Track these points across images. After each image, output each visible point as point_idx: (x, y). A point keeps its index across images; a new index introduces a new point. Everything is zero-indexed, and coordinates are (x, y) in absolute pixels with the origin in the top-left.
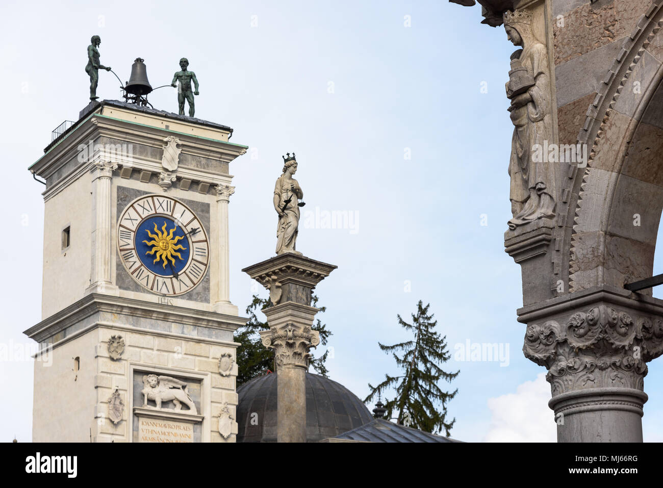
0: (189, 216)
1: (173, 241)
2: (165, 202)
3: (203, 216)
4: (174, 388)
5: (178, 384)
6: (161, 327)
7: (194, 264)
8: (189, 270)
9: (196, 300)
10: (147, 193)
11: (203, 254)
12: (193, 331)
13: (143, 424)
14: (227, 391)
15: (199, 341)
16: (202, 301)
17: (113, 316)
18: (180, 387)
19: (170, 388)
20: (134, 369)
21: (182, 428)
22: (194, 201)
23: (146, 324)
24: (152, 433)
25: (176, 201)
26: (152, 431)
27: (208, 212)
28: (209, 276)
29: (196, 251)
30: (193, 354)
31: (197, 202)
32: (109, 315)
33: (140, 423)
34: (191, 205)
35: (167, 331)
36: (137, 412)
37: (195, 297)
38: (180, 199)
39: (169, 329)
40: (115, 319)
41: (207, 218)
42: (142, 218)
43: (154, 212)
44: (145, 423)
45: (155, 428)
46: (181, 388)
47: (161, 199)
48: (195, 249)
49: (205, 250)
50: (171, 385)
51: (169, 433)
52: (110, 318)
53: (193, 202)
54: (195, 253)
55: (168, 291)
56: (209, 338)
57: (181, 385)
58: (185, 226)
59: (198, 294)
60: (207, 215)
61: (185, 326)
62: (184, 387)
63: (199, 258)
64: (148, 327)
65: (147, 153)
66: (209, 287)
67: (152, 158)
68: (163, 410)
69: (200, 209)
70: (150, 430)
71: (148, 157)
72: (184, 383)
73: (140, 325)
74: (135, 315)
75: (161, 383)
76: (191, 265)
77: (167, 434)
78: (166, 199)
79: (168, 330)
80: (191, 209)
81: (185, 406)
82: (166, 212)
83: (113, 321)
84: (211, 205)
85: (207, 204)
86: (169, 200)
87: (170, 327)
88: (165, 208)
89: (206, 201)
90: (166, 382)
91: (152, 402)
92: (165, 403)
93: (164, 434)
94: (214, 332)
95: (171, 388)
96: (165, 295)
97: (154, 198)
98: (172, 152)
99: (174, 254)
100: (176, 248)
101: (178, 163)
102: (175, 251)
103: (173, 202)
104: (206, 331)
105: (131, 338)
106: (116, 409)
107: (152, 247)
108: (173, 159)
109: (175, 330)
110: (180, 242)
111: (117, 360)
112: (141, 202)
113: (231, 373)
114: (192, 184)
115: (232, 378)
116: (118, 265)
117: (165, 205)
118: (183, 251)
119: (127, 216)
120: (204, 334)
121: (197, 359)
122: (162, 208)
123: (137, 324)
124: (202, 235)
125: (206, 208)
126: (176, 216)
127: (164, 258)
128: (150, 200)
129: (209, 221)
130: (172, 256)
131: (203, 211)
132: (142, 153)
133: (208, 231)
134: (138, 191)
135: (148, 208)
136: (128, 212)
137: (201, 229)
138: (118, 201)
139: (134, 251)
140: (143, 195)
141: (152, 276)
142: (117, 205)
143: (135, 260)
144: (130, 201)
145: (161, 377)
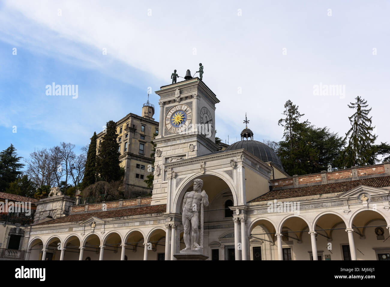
0: (186, 107)
1: (180, 116)
6: (174, 143)
7: (187, 121)
8: (186, 123)
11: (190, 117)
15: (185, 143)
17: (160, 144)
18: (180, 159)
20: (165, 158)
23: (170, 143)
27: (192, 104)
28: (192, 122)
34: (187, 104)
36: (165, 170)
38: (184, 104)
39: (176, 143)
42: (172, 113)
47: (178, 106)
49: (191, 115)
50: (177, 159)
54: (188, 117)
55: (179, 131)
58: (185, 111)
60: (191, 105)
61: (181, 140)
62: (181, 159)
72: (181, 157)
74: (166, 142)
75: (173, 159)
83: (160, 146)
90: (175, 159)
96: (178, 133)
98: (177, 92)
99: (181, 120)
100: (181, 118)
101: (180, 94)
102: (181, 119)
103: (181, 105)
104: (188, 139)
105: (165, 149)
106: (157, 171)
107: (174, 121)
108: (178, 94)
109: (178, 142)
110: (183, 116)
111: (160, 157)
112: (172, 109)
113: (194, 150)
114: (186, 98)
115: (195, 151)
116: (165, 129)
117: (179, 108)
118: (184, 118)
119: (168, 115)
120: (187, 140)
121: (184, 149)
122: (178, 108)
123: (167, 144)
124: (190, 111)
125: (191, 103)
126: (182, 109)
127: (178, 122)
128: (175, 107)
129: (192, 107)
130: (180, 121)
131: (190, 104)
132: (171, 96)
133: (192, 109)
134: (171, 106)
135: (175, 110)
136: (168, 113)
137: (190, 109)
138: (166, 111)
139: (170, 124)
140: (173, 107)
141: (175, 129)
142: (165, 113)
143: (170, 126)
144: (169, 110)
145: (172, 158)
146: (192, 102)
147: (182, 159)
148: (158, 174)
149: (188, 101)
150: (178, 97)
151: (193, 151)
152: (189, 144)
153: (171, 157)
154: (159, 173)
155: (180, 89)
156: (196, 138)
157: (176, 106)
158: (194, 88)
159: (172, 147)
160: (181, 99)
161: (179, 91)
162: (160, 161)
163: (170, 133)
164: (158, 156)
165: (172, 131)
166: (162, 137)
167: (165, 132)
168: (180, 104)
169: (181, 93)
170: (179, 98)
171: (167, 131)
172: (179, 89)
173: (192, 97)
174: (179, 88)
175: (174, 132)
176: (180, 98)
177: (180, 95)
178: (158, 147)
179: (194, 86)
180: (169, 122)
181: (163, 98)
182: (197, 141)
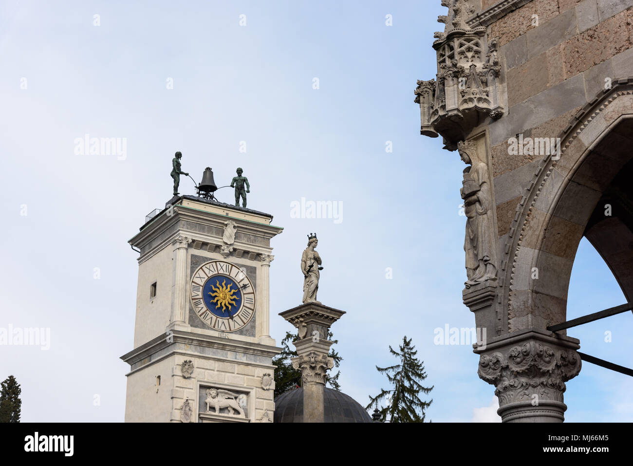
0: (242, 275)
1: (230, 293)
2: (225, 266)
3: (251, 276)
4: (229, 398)
5: (231, 395)
6: (220, 354)
7: (245, 309)
9: (246, 335)
10: (212, 259)
11: (251, 302)
15: (247, 365)
16: (250, 336)
17: (186, 346)
19: (226, 398)
20: (200, 384)
22: (245, 265)
23: (209, 352)
25: (232, 265)
27: (255, 273)
28: (255, 318)
30: (243, 373)
31: (247, 266)
32: (183, 346)
34: (243, 267)
35: (224, 357)
36: (201, 416)
37: (245, 333)
38: (235, 264)
39: (226, 356)
40: (187, 348)
41: (254, 277)
42: (208, 277)
43: (217, 273)
46: (234, 399)
47: (222, 264)
48: (245, 299)
49: (252, 299)
50: (227, 396)
52: (184, 348)
54: (245, 301)
55: (226, 329)
58: (239, 283)
59: (247, 330)
60: (254, 275)
61: (238, 353)
63: (248, 305)
64: (211, 354)
66: (255, 326)
67: (216, 235)
68: (221, 414)
69: (249, 271)
72: (237, 395)
73: (205, 352)
74: (201, 345)
75: (220, 395)
76: (242, 310)
78: (226, 264)
80: (243, 271)
81: (237, 412)
82: (225, 273)
83: (186, 350)
84: (256, 269)
86: (228, 264)
87: (226, 354)
88: (225, 270)
89: (254, 265)
90: (223, 394)
91: (213, 408)
92: (222, 410)
94: (258, 358)
96: (223, 331)
97: (217, 263)
99: (230, 302)
100: (232, 298)
102: (231, 300)
103: (230, 266)
104: (252, 357)
105: (196, 362)
106: (186, 414)
107: (215, 297)
109: (230, 356)
110: (235, 294)
112: (208, 266)
113: (270, 388)
114: (245, 254)
115: (271, 391)
116: (191, 310)
117: (224, 268)
118: (237, 300)
120: (251, 359)
121: (246, 377)
122: (223, 270)
123: (203, 352)
124: (251, 290)
126: (233, 275)
127: (223, 305)
128: (214, 264)
129: (255, 280)
131: (251, 272)
133: (255, 286)
134: (206, 258)
135: (213, 270)
136: (198, 272)
137: (250, 285)
138: (191, 265)
139: (202, 300)
140: (210, 260)
141: (214, 318)
142: (191, 267)
143: (203, 306)
144: (200, 265)
145: (219, 390)
149: (247, 261)
151: (266, 390)
152: (258, 371)
154: (189, 418)
156: (270, 360)
158: (262, 239)
162: (188, 390)
163: (204, 326)
164: (183, 376)
167: (191, 318)
171: (197, 318)
180: (200, 296)
181: (188, 229)
182: (276, 369)
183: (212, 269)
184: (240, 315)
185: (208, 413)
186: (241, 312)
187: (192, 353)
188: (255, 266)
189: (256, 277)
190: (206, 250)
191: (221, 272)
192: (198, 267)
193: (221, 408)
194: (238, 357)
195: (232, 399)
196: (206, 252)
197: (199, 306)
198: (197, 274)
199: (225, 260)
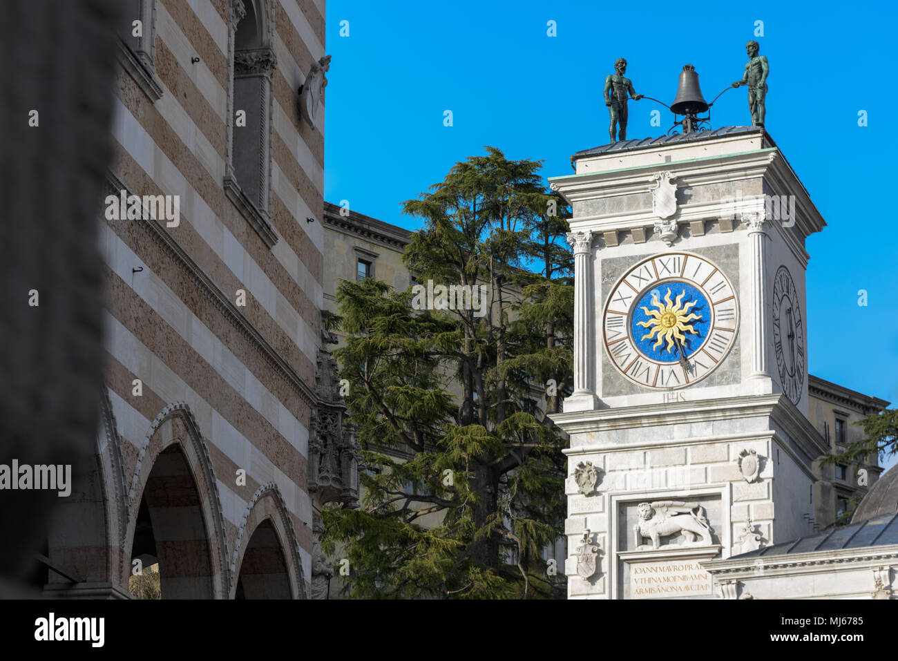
0: (707, 269)
1: (681, 311)
2: (672, 261)
3: (728, 264)
4: (680, 514)
5: (686, 507)
6: (657, 435)
7: (716, 334)
8: (709, 344)
9: (720, 384)
10: (644, 257)
11: (730, 316)
12: (706, 429)
13: (636, 572)
14: (757, 503)
15: (712, 442)
16: (728, 383)
17: (589, 437)
18: (690, 510)
19: (672, 516)
20: (617, 501)
21: (694, 567)
22: (715, 247)
23: (636, 436)
24: (649, 582)
25: (687, 255)
26: (649, 579)
27: (736, 255)
28: (739, 345)
29: (719, 315)
30: (703, 461)
31: (718, 246)
32: (584, 437)
33: (633, 571)
34: (711, 253)
35: (668, 439)
36: (622, 558)
37: (718, 380)
38: (693, 251)
39: (670, 435)
40: (593, 440)
41: (734, 264)
42: (638, 293)
43: (655, 279)
44: (639, 571)
45: (654, 575)
46: (692, 513)
47: (664, 259)
48: (717, 313)
49: (733, 309)
50: (674, 511)
51: (674, 578)
52: (585, 440)
53: (712, 248)
54: (717, 318)
55: (679, 382)
56: (730, 433)
57: (690, 508)
58: (702, 286)
59: (722, 374)
60: (735, 260)
61: (693, 424)
62: (695, 510)
63: (724, 324)
64: (639, 439)
65: (639, 204)
66: (740, 361)
67: (645, 208)
68: (663, 548)
69: (723, 255)
70: (647, 579)
71: (640, 209)
72: (695, 504)
73: (628, 439)
74: (618, 428)
75: (658, 511)
76: (711, 338)
77: (671, 579)
78: (673, 256)
79: (669, 437)
80: (711, 259)
81: (696, 536)
82: (673, 275)
83: (589, 443)
84: (740, 245)
85: (734, 244)
86: (677, 256)
87: (670, 432)
88: (672, 271)
89: (733, 242)
90: (665, 509)
91: (644, 540)
92: (664, 539)
93: (668, 580)
94: (738, 424)
95: (675, 515)
96: (671, 389)
97: (655, 259)
98: (665, 192)
99: (684, 328)
100: (687, 319)
101: (678, 203)
102: (685, 324)
103: (682, 257)
104: (726, 424)
105: (611, 461)
106: (587, 560)
107: (650, 328)
108: (668, 200)
109: (679, 433)
110: (693, 310)
111: (590, 495)
112: (635, 272)
113: (762, 475)
114: (708, 224)
115: (766, 482)
116: (605, 365)
117: (670, 266)
118: (700, 320)
119: (616, 296)
120: (722, 429)
121: (710, 466)
123: (623, 439)
124: (728, 292)
125: (733, 251)
126: (688, 275)
127: (668, 338)
128: (649, 264)
129: (737, 269)
130: (681, 332)
131: (727, 257)
132: (630, 206)
133: (736, 283)
134: (632, 258)
135: (648, 277)
136: (617, 290)
137: (725, 283)
138: (603, 279)
139: (627, 341)
140: (639, 260)
141: (654, 367)
142: (602, 284)
143: (630, 352)
144: (620, 275)
145: (655, 504)
146: (736, 246)
147: (700, 512)
148: (591, 573)
149: (717, 238)
150: (670, 218)
151: (753, 482)
152: (736, 449)
153: (650, 501)
154: (593, 567)
155: (679, 178)
156: (766, 421)
157: (656, 260)
158: (745, 182)
159: (649, 453)
160: (683, 229)
161: (674, 188)
162: (595, 516)
163: (632, 389)
164: (583, 493)
165: (643, 379)
166: (599, 405)
167: (607, 380)
168: (679, 247)
169: (681, 198)
170: (673, 223)
171: (618, 377)
172: (672, 181)
173: (735, 223)
174: (673, 176)
175: (651, 383)
176: (678, 223)
177: (679, 210)
178: (579, 448)
179: (748, 172)
180: (625, 334)
181: (588, 213)
182: (774, 435)
183: (645, 275)
184: (706, 348)
185: (637, 550)
186: (709, 341)
187: (602, 446)
188: (736, 242)
189: (738, 264)
190: (631, 243)
191: (664, 275)
192: (616, 279)
193: (663, 534)
194: (694, 432)
195: (689, 513)
196: (633, 246)
197: (622, 353)
198: (616, 292)
199: (672, 250)
